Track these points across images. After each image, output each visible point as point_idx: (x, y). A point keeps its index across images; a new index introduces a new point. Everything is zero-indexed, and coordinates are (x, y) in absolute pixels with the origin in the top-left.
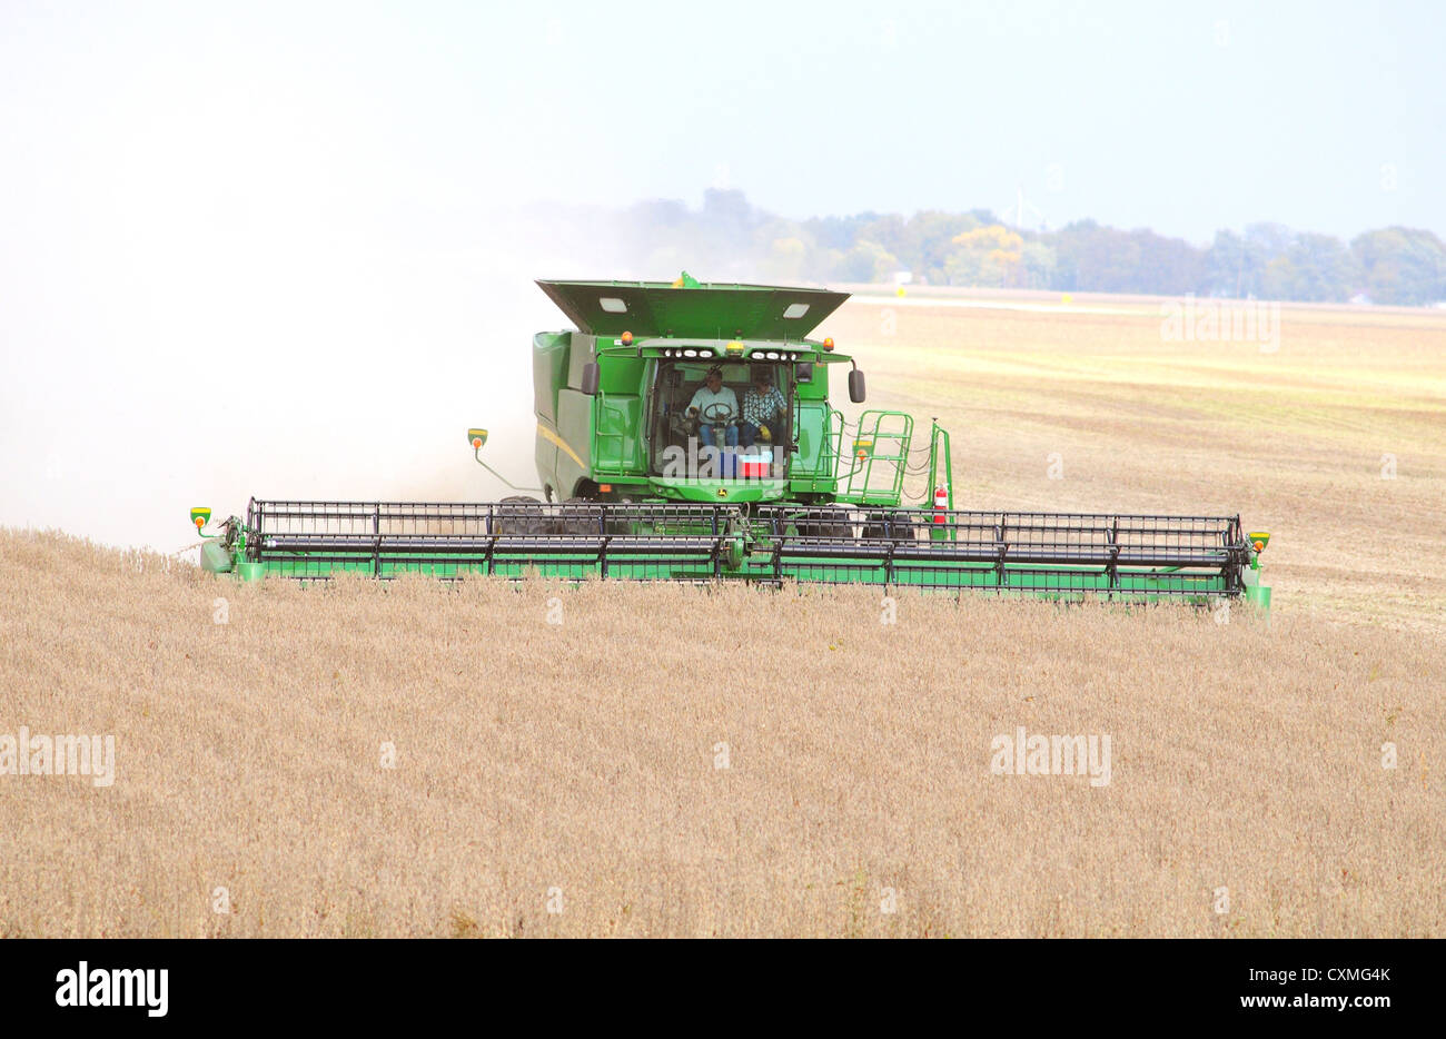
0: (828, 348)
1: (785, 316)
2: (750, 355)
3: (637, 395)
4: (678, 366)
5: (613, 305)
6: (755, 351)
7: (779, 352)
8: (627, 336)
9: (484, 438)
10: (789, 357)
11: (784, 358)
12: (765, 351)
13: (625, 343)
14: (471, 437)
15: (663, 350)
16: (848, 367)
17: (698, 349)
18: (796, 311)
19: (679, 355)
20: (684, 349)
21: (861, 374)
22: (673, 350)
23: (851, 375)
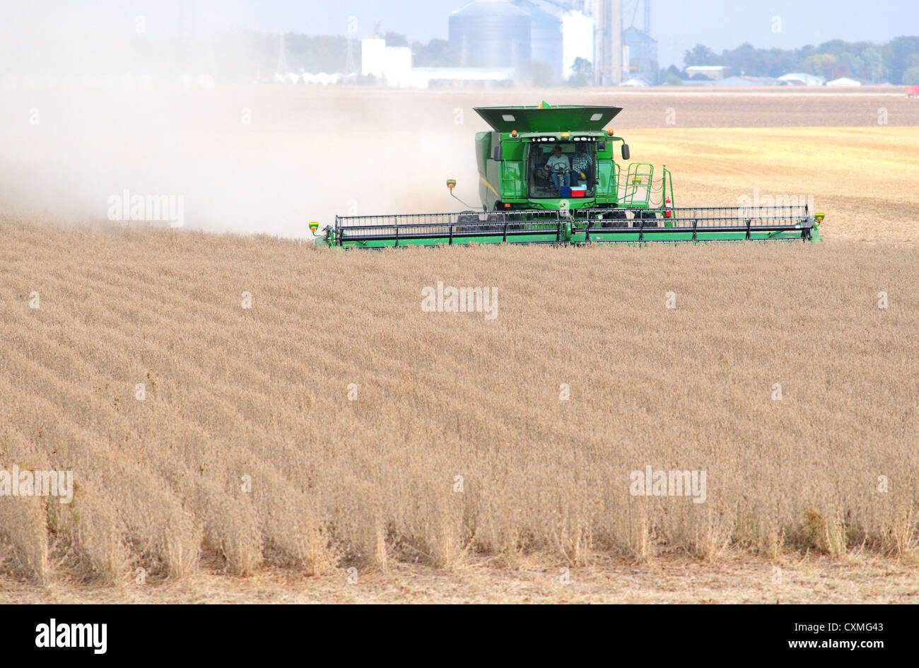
0: (611, 134)
1: (591, 119)
2: (573, 139)
3: (521, 160)
4: (541, 146)
5: (508, 118)
6: (575, 137)
7: (587, 137)
8: (514, 132)
9: (454, 184)
10: (592, 139)
11: (589, 140)
12: (580, 137)
13: (513, 136)
14: (448, 184)
15: (531, 138)
16: (621, 143)
17: (548, 137)
18: (596, 117)
19: (539, 140)
20: (541, 137)
21: (627, 146)
22: (536, 138)
23: (623, 146)
